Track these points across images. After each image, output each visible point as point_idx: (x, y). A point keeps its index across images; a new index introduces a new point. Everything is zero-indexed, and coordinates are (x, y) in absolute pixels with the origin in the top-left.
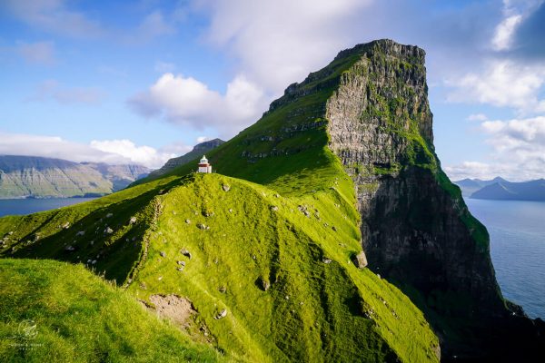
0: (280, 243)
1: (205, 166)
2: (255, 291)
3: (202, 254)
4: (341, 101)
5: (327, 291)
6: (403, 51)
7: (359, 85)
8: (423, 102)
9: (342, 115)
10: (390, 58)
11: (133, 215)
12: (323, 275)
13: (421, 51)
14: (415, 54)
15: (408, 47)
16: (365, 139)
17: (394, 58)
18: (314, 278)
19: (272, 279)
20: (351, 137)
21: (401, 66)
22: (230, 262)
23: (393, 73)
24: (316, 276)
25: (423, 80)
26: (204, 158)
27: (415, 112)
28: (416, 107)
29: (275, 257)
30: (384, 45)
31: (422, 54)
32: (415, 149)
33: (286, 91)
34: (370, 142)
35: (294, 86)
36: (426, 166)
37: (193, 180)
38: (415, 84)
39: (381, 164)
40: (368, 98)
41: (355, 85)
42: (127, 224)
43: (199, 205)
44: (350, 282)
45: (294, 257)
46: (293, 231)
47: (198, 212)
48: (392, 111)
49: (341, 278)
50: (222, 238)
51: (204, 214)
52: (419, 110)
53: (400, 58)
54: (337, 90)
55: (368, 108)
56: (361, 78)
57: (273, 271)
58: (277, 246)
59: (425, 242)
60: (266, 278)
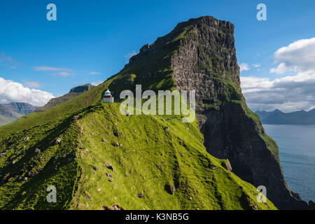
0: (177, 155)
1: (109, 97)
2: (165, 195)
3: (120, 167)
4: (181, 57)
5: (220, 191)
6: (220, 25)
7: (192, 46)
8: (233, 59)
9: (181, 67)
10: (212, 29)
11: (58, 136)
12: (213, 179)
13: (232, 25)
14: (228, 27)
15: (224, 22)
16: (197, 84)
17: (214, 29)
18: (207, 182)
19: (177, 184)
20: (188, 83)
21: (219, 35)
22: (141, 171)
23: (214, 39)
24: (208, 180)
25: (233, 44)
26: (108, 91)
27: (228, 66)
28: (229, 62)
29: (176, 167)
30: (209, 20)
31: (232, 27)
32: (230, 91)
33: (141, 50)
34: (200, 85)
35: (146, 46)
36: (237, 101)
37: (103, 108)
38: (228, 47)
39: (208, 101)
40: (198, 56)
41: (190, 46)
42: (54, 144)
43: (111, 127)
44: (235, 183)
45: (189, 166)
46: (184, 146)
48: (214, 65)
49: (228, 180)
50: (133, 153)
51: (116, 134)
52: (231, 65)
53: (219, 29)
54: (178, 49)
55: (198, 63)
56: (194, 42)
57: (176, 178)
58: (176, 157)
59: (238, 153)
60: (172, 183)
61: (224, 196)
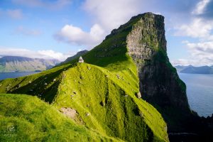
0: (109, 89)
1: (81, 60)
2: (99, 106)
3: (80, 93)
4: (132, 36)
5: (126, 106)
9: (132, 41)
10: (151, 20)
11: (55, 78)
12: (125, 101)
13: (163, 17)
14: (160, 18)
15: (158, 15)
16: (141, 50)
19: (106, 102)
20: (136, 50)
22: (90, 96)
23: (152, 25)
24: (122, 101)
25: (163, 28)
26: (81, 57)
28: (160, 38)
29: (107, 94)
30: (149, 14)
33: (112, 32)
34: (143, 51)
35: (114, 30)
36: (163, 60)
37: (77, 65)
38: (160, 29)
39: (147, 60)
40: (142, 35)
41: (138, 30)
42: (52, 82)
43: (79, 75)
44: (135, 103)
45: (114, 94)
46: (114, 84)
47: (79, 77)
49: (131, 102)
50: (88, 87)
51: (81, 78)
52: (161, 40)
54: (131, 32)
55: (142, 39)
56: (140, 27)
57: (106, 99)
59: (163, 89)
60: (104, 101)
61: (127, 108)
